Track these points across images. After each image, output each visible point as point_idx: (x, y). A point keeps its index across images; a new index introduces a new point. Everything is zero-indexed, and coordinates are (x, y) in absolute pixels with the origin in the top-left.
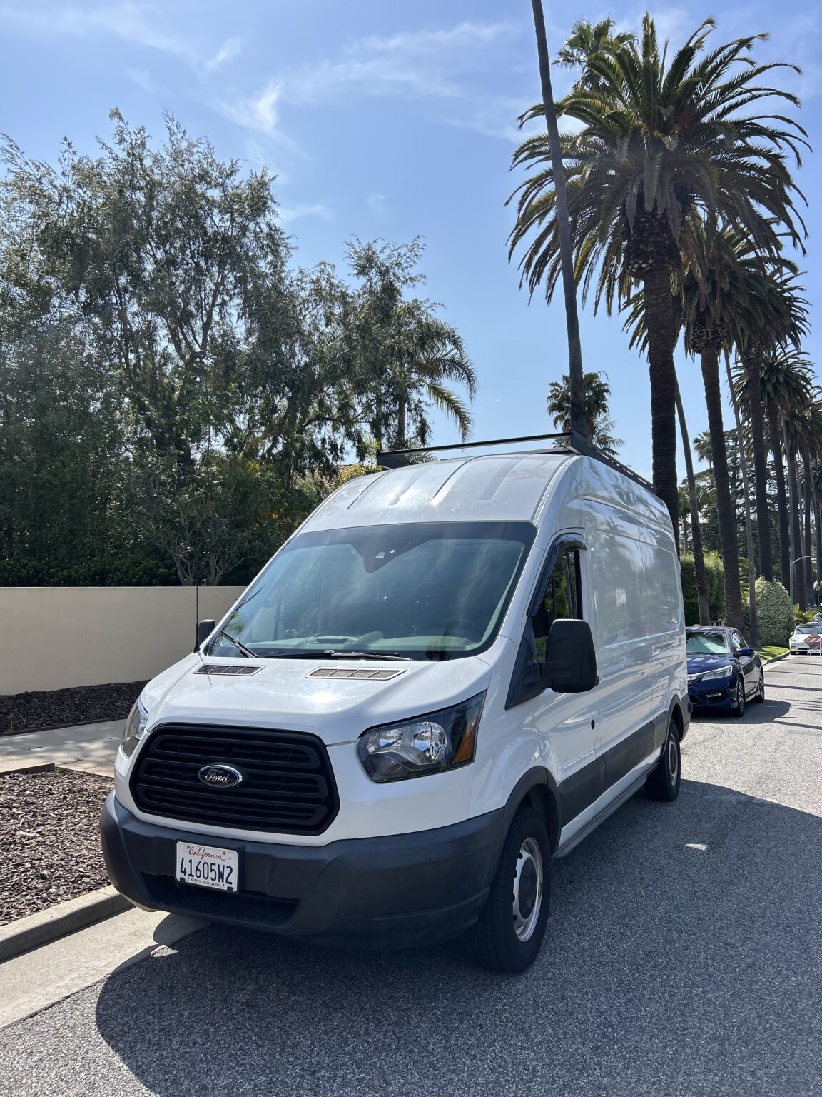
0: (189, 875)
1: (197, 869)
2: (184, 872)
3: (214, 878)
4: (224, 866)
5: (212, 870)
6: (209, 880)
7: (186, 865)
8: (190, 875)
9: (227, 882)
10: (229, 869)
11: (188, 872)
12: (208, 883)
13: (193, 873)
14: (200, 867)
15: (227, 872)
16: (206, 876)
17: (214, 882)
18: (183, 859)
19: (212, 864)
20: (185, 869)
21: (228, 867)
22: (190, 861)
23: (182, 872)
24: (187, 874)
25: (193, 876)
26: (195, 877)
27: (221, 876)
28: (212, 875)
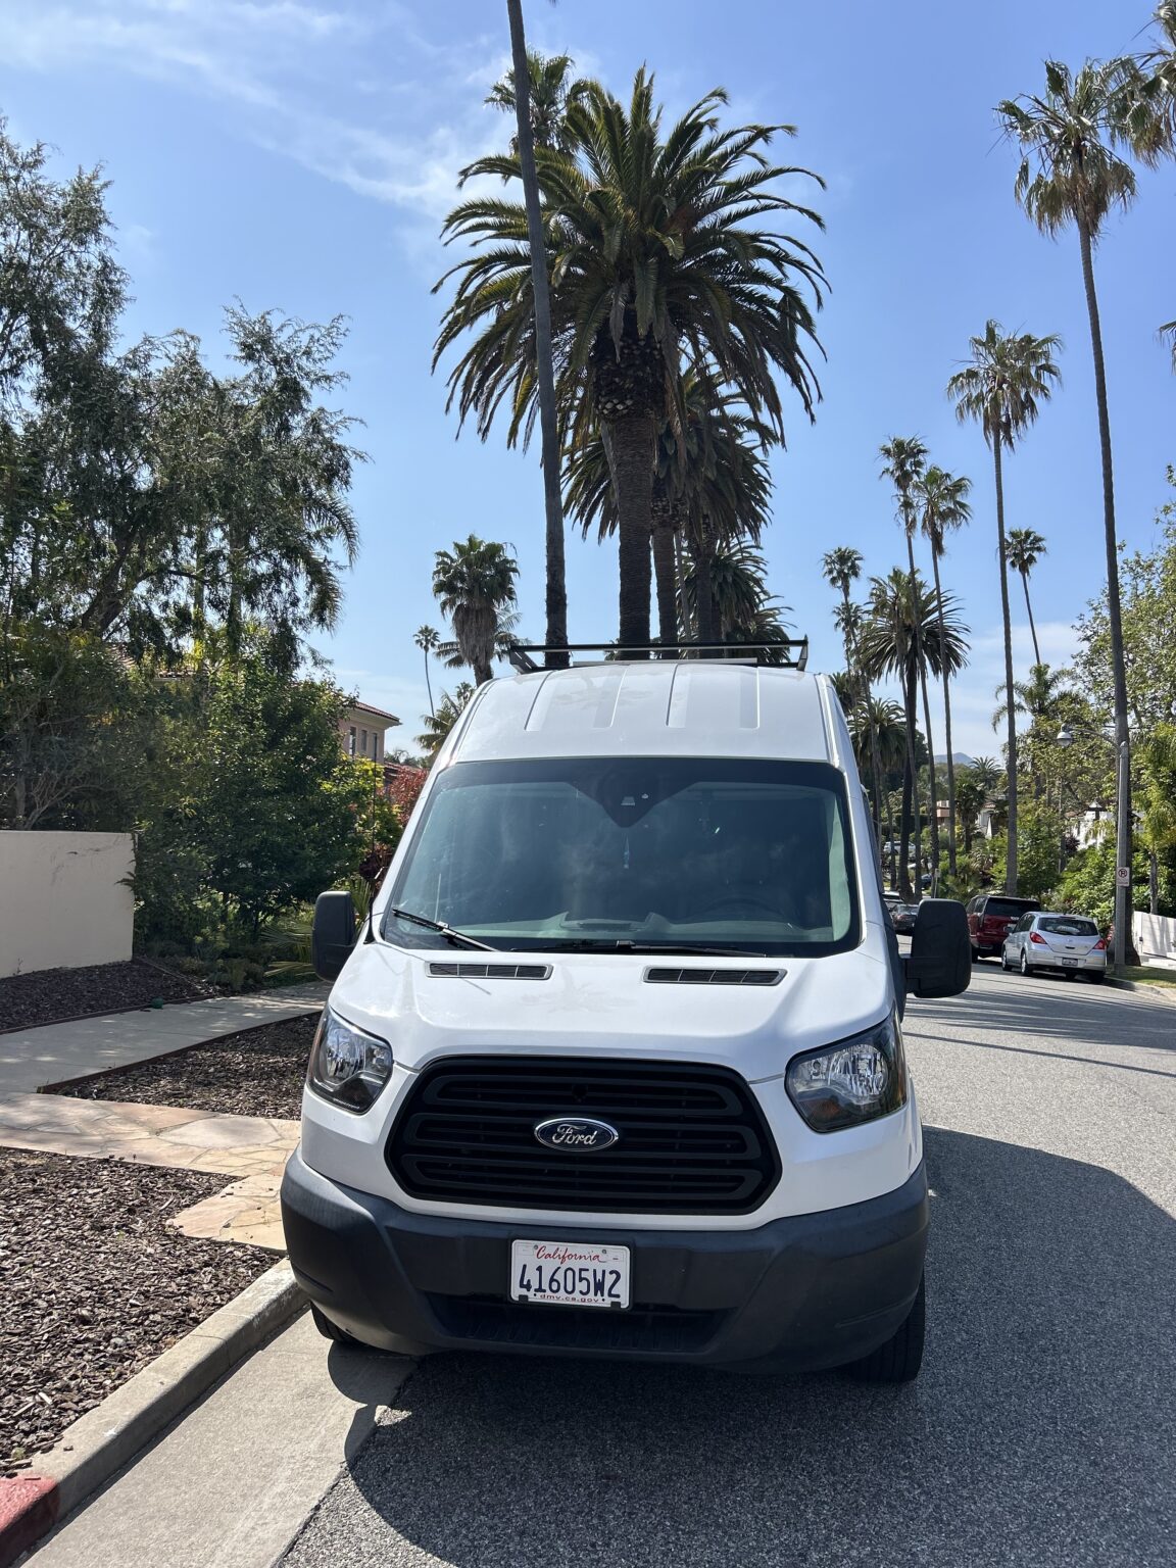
0: (536, 1290)
1: (552, 1280)
2: (528, 1287)
3: (585, 1290)
4: (604, 1272)
5: (581, 1279)
6: (577, 1295)
7: (532, 1276)
8: (540, 1289)
9: (610, 1295)
10: (614, 1276)
11: (534, 1285)
12: (574, 1299)
13: (545, 1286)
14: (559, 1276)
15: (609, 1279)
16: (570, 1289)
17: (586, 1297)
18: (525, 1266)
19: (581, 1270)
20: (529, 1281)
21: (611, 1273)
22: (540, 1269)
23: (522, 1286)
24: (532, 1290)
25: (544, 1291)
26: (549, 1293)
27: (599, 1287)
28: (582, 1286)
